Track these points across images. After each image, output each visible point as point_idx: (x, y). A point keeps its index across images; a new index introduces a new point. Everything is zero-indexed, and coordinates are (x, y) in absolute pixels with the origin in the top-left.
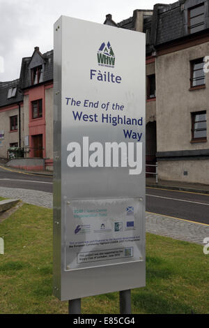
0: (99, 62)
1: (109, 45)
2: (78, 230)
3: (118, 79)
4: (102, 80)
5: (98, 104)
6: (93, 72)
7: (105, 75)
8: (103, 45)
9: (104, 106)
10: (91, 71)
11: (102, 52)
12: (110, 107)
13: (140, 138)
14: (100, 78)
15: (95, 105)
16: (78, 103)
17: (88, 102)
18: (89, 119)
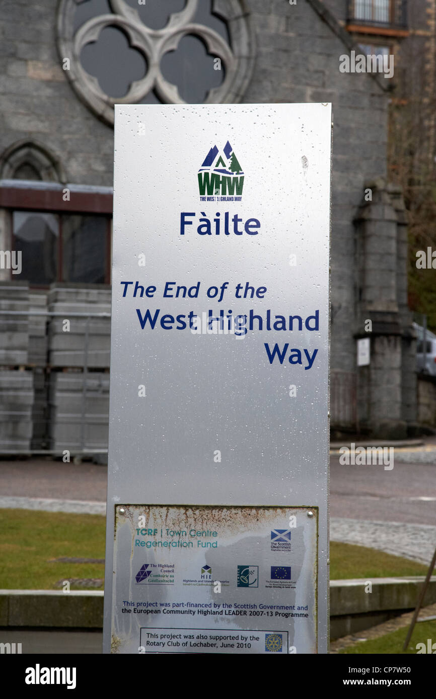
0: (202, 192)
1: (228, 149)
2: (143, 574)
3: (253, 226)
4: (209, 232)
5: (197, 288)
6: (187, 219)
7: (217, 221)
8: (213, 152)
9: (213, 292)
10: (183, 215)
11: (211, 170)
12: (230, 292)
13: (311, 361)
14: (204, 229)
15: (192, 292)
16: (149, 291)
17: (175, 287)
18: (177, 324)
